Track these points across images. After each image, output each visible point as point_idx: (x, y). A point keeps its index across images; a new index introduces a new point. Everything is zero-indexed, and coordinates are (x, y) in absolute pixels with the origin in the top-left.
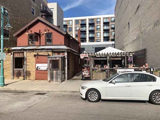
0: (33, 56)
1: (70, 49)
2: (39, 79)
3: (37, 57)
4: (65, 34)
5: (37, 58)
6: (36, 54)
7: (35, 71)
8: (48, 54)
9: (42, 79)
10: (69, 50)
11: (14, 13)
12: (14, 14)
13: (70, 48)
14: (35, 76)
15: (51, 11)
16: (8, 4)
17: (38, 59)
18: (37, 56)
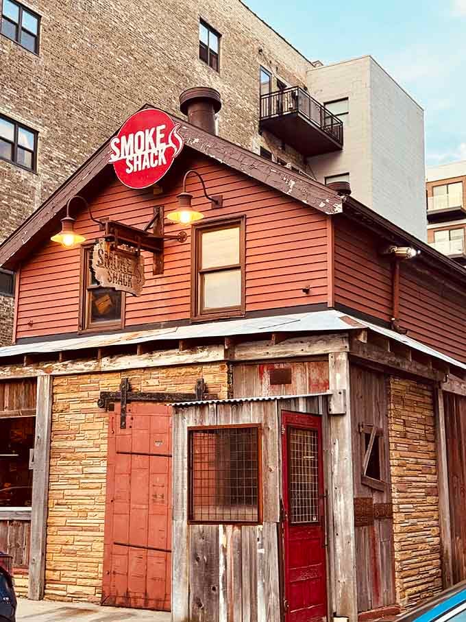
0: (96, 405)
1: (368, 330)
2: (127, 597)
3: (123, 411)
4: (339, 209)
5: (123, 419)
6: (112, 384)
7: (102, 527)
8: (201, 383)
9: (152, 604)
10: (362, 338)
11: (76, 145)
12: (76, 151)
13: (366, 324)
14: (100, 569)
15: (332, 116)
16: (40, 96)
17: (127, 431)
18: (118, 406)
